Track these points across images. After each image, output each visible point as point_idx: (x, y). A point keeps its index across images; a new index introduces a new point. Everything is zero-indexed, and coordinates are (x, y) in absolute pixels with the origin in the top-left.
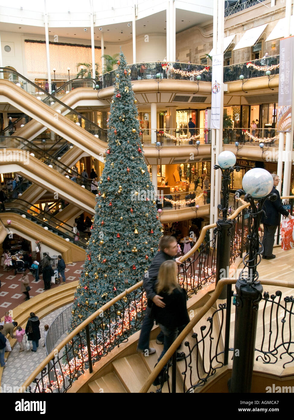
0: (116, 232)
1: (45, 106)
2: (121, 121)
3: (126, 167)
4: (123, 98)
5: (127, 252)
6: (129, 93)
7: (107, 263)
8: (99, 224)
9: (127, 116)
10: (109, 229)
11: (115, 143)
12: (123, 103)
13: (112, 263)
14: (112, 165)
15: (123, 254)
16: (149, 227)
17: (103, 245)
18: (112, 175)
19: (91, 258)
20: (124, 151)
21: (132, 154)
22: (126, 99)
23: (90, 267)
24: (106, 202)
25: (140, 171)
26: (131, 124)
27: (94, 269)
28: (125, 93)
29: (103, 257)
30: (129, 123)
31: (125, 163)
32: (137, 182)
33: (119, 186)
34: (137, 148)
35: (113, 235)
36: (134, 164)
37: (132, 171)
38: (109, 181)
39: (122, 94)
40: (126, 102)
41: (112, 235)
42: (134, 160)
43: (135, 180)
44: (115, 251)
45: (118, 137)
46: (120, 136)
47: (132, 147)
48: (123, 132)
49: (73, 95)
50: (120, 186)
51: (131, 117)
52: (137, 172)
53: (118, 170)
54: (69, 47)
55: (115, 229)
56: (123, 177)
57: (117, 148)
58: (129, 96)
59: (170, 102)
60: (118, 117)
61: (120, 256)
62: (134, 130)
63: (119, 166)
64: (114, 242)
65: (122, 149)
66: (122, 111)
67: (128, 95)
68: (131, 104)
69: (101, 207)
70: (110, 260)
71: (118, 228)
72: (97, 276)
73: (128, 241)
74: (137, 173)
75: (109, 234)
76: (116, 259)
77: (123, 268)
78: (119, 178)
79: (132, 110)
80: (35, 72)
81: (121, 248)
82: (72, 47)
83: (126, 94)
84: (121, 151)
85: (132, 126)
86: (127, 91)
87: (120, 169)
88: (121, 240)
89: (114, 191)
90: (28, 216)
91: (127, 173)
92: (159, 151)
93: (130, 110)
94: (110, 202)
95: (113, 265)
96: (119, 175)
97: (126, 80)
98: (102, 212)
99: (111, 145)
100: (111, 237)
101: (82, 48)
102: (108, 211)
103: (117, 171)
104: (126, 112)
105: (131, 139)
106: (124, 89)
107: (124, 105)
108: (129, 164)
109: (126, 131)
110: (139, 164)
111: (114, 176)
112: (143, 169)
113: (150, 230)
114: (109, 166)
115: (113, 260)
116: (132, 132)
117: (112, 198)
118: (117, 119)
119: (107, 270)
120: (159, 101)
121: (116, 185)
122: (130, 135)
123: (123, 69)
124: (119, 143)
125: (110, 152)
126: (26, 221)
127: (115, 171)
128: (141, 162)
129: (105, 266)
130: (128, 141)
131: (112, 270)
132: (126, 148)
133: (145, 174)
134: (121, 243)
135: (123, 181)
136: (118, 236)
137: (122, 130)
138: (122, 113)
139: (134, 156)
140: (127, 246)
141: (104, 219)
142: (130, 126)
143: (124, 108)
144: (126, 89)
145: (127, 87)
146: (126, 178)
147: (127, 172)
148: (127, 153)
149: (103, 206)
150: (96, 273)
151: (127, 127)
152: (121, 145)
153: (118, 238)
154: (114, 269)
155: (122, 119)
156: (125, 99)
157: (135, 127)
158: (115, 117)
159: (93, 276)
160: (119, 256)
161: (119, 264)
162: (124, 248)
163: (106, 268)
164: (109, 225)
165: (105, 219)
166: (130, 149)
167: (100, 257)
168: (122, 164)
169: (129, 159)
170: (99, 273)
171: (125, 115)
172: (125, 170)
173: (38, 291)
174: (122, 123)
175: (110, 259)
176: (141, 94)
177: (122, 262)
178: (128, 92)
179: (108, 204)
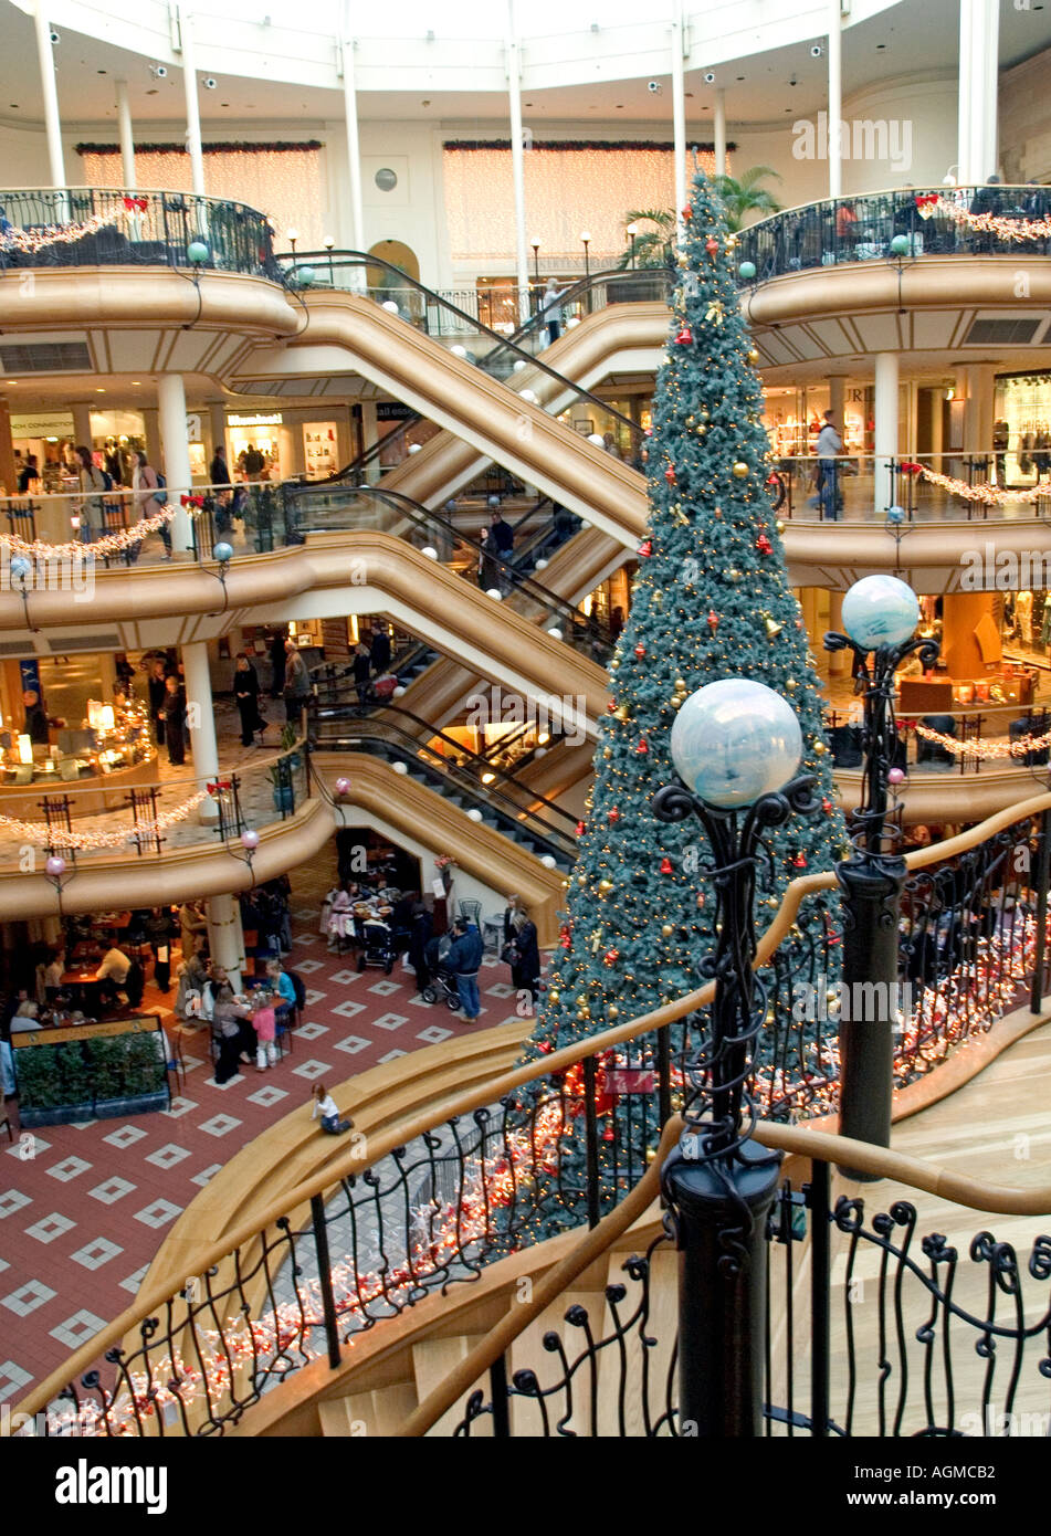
0: (659, 854)
1: (481, 377)
2: (694, 435)
3: (708, 610)
4: (700, 345)
5: (697, 930)
6: (727, 327)
7: (619, 965)
8: (602, 819)
9: (714, 416)
10: (636, 838)
11: (669, 518)
12: (701, 365)
13: (640, 968)
14: (656, 599)
15: (683, 936)
16: (791, 841)
17: (612, 897)
18: (652, 637)
19: (571, 942)
20: (702, 547)
21: (730, 560)
22: (714, 350)
23: (567, 971)
24: (630, 737)
25: (762, 626)
26: (730, 444)
27: (580, 982)
28: (710, 325)
29: (610, 940)
30: (723, 440)
31: (700, 594)
32: (745, 666)
33: (675, 679)
34: (755, 536)
35: (650, 862)
36: (737, 597)
37: (730, 625)
38: (644, 659)
39: (699, 332)
40: (715, 361)
41: (646, 861)
42: (740, 583)
43: (740, 661)
44: (652, 924)
45: (678, 496)
46: (689, 492)
47: (734, 532)
48: (700, 475)
49: (592, 331)
50: (680, 682)
51: (731, 419)
52: (750, 627)
53: (674, 619)
54: (601, 153)
55: (658, 841)
56: (692, 645)
57: (676, 534)
58: (725, 337)
59: (955, 344)
60: (682, 418)
61: (667, 944)
62: (742, 467)
63: (681, 603)
64: (649, 889)
65: (693, 541)
66: (695, 395)
67: (721, 333)
68: (731, 367)
69: (612, 757)
70: (634, 956)
71: (666, 838)
72: (586, 1009)
73: (700, 889)
74: (747, 634)
75: (635, 858)
76: (653, 953)
77: (676, 988)
78: (679, 652)
79: (736, 390)
80: (479, 256)
81: (674, 913)
82: (610, 155)
83: (713, 331)
84: (692, 549)
85: (733, 450)
86: (715, 318)
87: (684, 617)
88: (674, 885)
89: (658, 698)
90: (415, 768)
91: (707, 633)
92: (898, 541)
93: (727, 392)
94: (640, 737)
95: (642, 974)
96: (680, 638)
97: (713, 277)
98: (614, 774)
99: (657, 524)
100: (640, 872)
101: (646, 155)
102: (633, 771)
103: (670, 625)
104: (711, 399)
105: (728, 501)
106: (703, 311)
107: (706, 372)
108: (716, 597)
109: (712, 472)
110: (760, 596)
111: (661, 642)
112: (777, 619)
113: (794, 853)
114: (645, 604)
115: (644, 957)
116: (733, 476)
117: (651, 724)
118: (679, 427)
119: (620, 989)
120: (907, 345)
121: (666, 675)
122: (726, 487)
123: (703, 235)
124: (683, 516)
125: (652, 552)
126: (406, 786)
127: (667, 622)
128: (767, 589)
129: (613, 976)
130: (718, 510)
131: (638, 994)
132: (708, 538)
133: (785, 636)
134: (676, 895)
135: (693, 661)
136: (666, 869)
137: (695, 468)
138: (695, 401)
139: (739, 566)
140: (698, 909)
141: (618, 800)
142: (725, 451)
143: (703, 385)
144: (713, 311)
145: (717, 303)
146: (703, 652)
147: (709, 626)
148: (712, 557)
149: (616, 754)
150: (581, 999)
151: (717, 456)
152: (692, 525)
153: (667, 876)
154: (644, 991)
155: (695, 427)
156: (709, 351)
157: (749, 455)
158: (671, 417)
159: (571, 1008)
160: (665, 944)
161: (664, 973)
162: (687, 916)
163: (616, 982)
164: (634, 826)
165: (624, 801)
166: (724, 542)
167: (597, 942)
168: (694, 597)
169: (719, 579)
170: (592, 999)
171: (710, 410)
172: (703, 620)
173: (424, 1036)
174: (696, 440)
175: (633, 950)
176: (837, 318)
177: (676, 966)
178: (720, 320)
179: (634, 748)
